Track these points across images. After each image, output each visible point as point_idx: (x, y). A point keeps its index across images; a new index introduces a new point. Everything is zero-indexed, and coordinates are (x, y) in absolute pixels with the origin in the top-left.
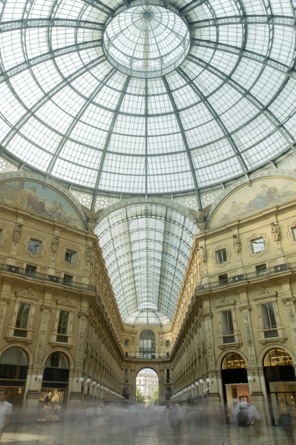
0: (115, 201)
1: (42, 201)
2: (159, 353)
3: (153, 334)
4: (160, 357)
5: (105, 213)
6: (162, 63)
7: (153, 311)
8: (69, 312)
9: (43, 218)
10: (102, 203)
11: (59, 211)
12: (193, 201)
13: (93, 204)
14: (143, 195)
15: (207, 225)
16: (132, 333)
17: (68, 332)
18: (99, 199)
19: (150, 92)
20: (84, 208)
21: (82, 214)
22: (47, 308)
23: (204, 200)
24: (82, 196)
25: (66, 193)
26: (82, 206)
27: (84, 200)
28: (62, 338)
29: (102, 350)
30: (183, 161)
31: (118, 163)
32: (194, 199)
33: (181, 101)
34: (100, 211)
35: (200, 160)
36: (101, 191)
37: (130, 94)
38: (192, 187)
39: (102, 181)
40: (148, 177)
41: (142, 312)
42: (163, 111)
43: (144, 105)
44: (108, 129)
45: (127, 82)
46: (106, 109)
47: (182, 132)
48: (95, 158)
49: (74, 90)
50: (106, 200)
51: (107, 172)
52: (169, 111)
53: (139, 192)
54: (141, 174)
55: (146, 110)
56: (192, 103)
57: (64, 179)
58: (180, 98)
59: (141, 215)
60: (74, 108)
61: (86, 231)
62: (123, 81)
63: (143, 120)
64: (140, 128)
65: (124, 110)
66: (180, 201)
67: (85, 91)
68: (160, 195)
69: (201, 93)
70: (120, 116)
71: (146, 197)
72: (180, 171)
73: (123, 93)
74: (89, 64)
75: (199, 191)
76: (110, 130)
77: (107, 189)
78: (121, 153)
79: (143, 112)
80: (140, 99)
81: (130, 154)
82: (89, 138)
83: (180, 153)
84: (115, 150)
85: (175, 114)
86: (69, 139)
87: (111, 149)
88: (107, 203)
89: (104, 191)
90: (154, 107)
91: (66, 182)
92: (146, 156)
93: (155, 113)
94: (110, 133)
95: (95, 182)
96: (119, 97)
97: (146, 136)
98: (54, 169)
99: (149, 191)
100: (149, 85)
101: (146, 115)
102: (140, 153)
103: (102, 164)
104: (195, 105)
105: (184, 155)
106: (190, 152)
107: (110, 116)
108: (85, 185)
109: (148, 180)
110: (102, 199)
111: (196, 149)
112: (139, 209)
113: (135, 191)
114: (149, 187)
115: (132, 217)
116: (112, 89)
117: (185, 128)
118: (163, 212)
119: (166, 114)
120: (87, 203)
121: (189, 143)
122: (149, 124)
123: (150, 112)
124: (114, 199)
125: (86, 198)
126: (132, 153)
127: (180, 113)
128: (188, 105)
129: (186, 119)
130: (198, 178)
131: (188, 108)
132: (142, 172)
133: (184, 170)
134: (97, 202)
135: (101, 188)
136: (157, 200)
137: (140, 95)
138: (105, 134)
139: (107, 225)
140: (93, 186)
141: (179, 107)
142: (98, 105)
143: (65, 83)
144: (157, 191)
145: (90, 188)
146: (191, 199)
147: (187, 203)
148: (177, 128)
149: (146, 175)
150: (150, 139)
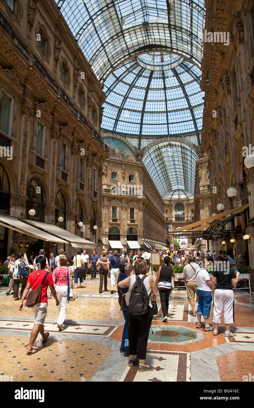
0: (151, 141)
1: (113, 148)
2: (187, 217)
3: (183, 206)
4: (188, 220)
5: (147, 149)
7: (182, 191)
8: (134, 208)
9: (116, 160)
10: (145, 143)
11: (122, 152)
12: (195, 139)
13: (140, 144)
14: (167, 136)
15: (203, 155)
16: (170, 205)
17: (135, 218)
19: (166, 75)
20: (135, 147)
21: (134, 151)
22: (125, 208)
24: (133, 140)
25: (125, 141)
26: (134, 146)
27: (134, 142)
28: (133, 221)
29: (152, 222)
30: (188, 114)
31: (151, 117)
32: (196, 137)
33: (185, 79)
34: (144, 148)
35: (198, 113)
36: (143, 136)
37: (154, 78)
38: (194, 130)
39: (143, 130)
40: (169, 125)
41: (175, 191)
42: (175, 85)
43: (163, 82)
44: (143, 98)
45: (152, 72)
46: (141, 88)
47: (186, 97)
48: (138, 117)
49: (123, 82)
50: (146, 141)
51: (145, 124)
52: (178, 85)
53: (165, 134)
54: (165, 123)
55: (165, 85)
56: (191, 80)
57: (123, 132)
58: (183, 78)
59: (167, 146)
60: (124, 91)
61: (138, 162)
62: (150, 72)
63: (163, 91)
64: (162, 96)
65: (151, 86)
66: (187, 138)
67: (129, 81)
68: (176, 136)
69: (195, 75)
70: (150, 91)
71: (169, 137)
72: (187, 120)
73: (150, 78)
74: (130, 68)
75: (198, 133)
76: (144, 99)
77: (146, 134)
78: (152, 112)
79: (163, 87)
80: (161, 80)
81: (157, 112)
82: (134, 106)
83: (186, 109)
84: (149, 110)
85: (181, 87)
86: (123, 109)
87: (146, 110)
88: (147, 143)
89: (145, 136)
90: (169, 83)
91: (124, 134)
92: (167, 112)
93: (170, 86)
94: (145, 101)
95: (139, 131)
96: (148, 80)
97: (166, 101)
98: (117, 128)
99: (170, 133)
100: (165, 72)
101: (165, 89)
102: (163, 110)
103: (142, 120)
104: (192, 82)
105: (188, 111)
106: (192, 109)
107: (144, 91)
108: (134, 133)
109: (169, 127)
110: (144, 140)
111: (195, 106)
112: (165, 143)
113: (162, 134)
114: (170, 130)
115: (162, 147)
116: (144, 77)
117: (188, 94)
118: (179, 144)
119: (176, 87)
120: (136, 144)
121: (191, 103)
122: (167, 93)
123: (167, 86)
124: (151, 140)
125: (136, 141)
126: (158, 111)
127: (184, 86)
128: (189, 81)
129: (188, 89)
130: (197, 124)
131: (188, 83)
132: (165, 122)
133: (189, 119)
134: (142, 143)
135: (143, 134)
136: (174, 139)
137: (160, 78)
138: (142, 102)
139: (148, 154)
140: (138, 133)
141: (184, 83)
142: (137, 87)
143: (118, 80)
144: (175, 133)
145: (137, 135)
146: (194, 137)
147: (191, 140)
148: (183, 95)
149: (168, 124)
150: (168, 102)
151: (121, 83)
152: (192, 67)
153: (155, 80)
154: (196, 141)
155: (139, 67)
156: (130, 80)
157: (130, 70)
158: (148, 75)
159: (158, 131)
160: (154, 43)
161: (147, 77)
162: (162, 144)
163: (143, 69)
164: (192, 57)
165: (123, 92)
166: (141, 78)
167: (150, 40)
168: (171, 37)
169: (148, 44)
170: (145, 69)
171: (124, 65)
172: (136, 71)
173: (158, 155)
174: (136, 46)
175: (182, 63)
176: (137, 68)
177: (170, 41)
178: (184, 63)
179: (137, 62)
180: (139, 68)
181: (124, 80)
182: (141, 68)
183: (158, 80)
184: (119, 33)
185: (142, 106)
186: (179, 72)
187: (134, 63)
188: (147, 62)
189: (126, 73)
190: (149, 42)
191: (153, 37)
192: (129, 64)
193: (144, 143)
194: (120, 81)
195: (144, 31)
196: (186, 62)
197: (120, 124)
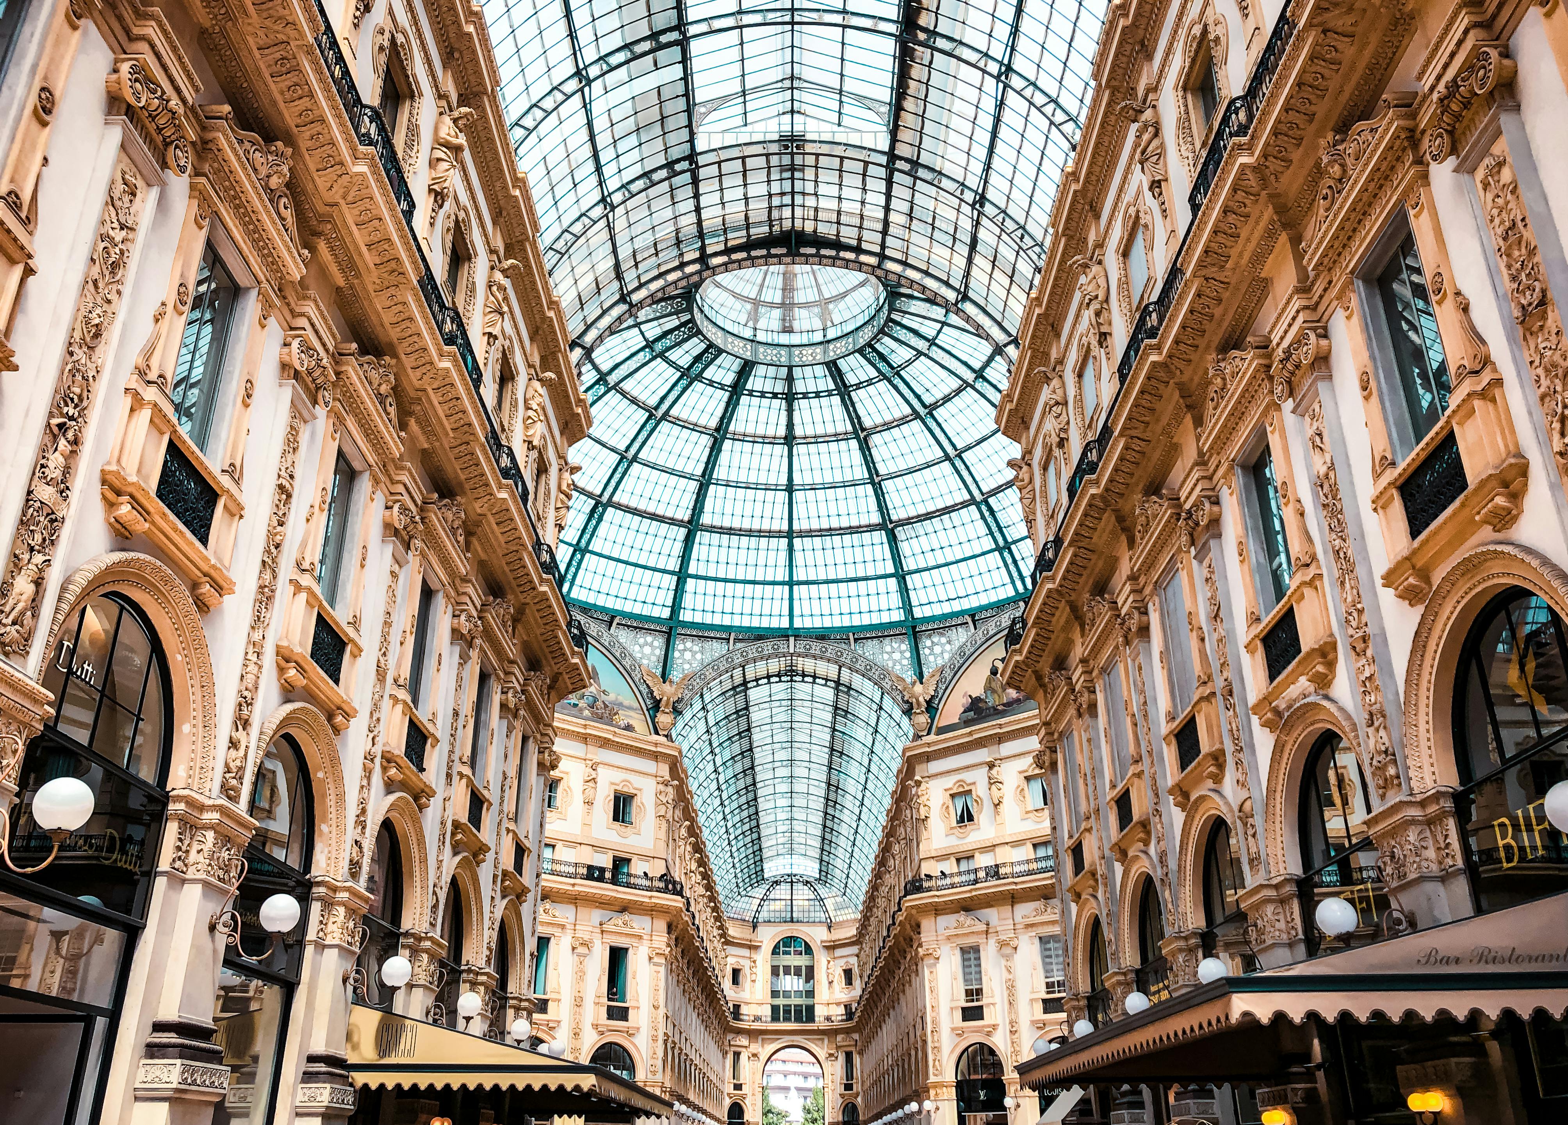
0: (718, 649)
6: (825, 316)
7: (806, 883)
8: (627, 949)
12: (902, 652)
13: (667, 661)
14: (783, 635)
15: (932, 722)
16: (750, 948)
17: (628, 996)
18: (681, 647)
19: (799, 387)
20: (646, 671)
21: (643, 688)
23: (927, 651)
24: (641, 640)
25: (605, 641)
26: (642, 667)
27: (645, 651)
28: (618, 1012)
30: (878, 548)
32: (904, 647)
33: (872, 409)
34: (687, 678)
35: (917, 550)
36: (685, 624)
37: (751, 393)
38: (898, 616)
39: (688, 600)
40: (795, 588)
41: (777, 883)
42: (831, 430)
43: (784, 414)
44: (699, 471)
45: (746, 368)
46: (694, 427)
47: (875, 480)
48: (668, 543)
49: (624, 394)
50: (696, 648)
51: (697, 577)
52: (842, 430)
53: (775, 624)
54: (779, 578)
55: (790, 425)
56: (898, 415)
57: (600, 603)
58: (868, 402)
59: (779, 675)
60: (623, 431)
61: (655, 738)
62: (737, 365)
63: (781, 450)
64: (775, 467)
65: (737, 426)
66: (870, 649)
67: (648, 392)
68: (822, 636)
69: (918, 397)
70: (727, 444)
71: (792, 639)
72: (871, 573)
73: (737, 390)
74: (658, 339)
75: (914, 628)
76: (703, 475)
77: (698, 619)
78: (730, 531)
79: (782, 432)
80: (776, 403)
81: (750, 533)
82: (656, 497)
83: (871, 528)
84: (717, 523)
85: (857, 437)
86: (610, 503)
87: (706, 519)
88: (699, 656)
89: (693, 625)
90: (807, 419)
91: (603, 610)
92: (790, 535)
93: (810, 432)
94: (705, 482)
95: (669, 602)
96: (725, 399)
97: (790, 488)
98: (578, 581)
99: (797, 624)
100: (797, 372)
101: (789, 439)
102: (775, 527)
103: (685, 558)
104: (903, 421)
105: (880, 537)
106: (892, 530)
107: (705, 441)
108: (646, 611)
109: (796, 595)
110: (689, 644)
111: (908, 522)
112: (774, 666)
113: (765, 624)
114: (797, 611)
115: (757, 680)
116: (711, 383)
117: (882, 470)
118: (832, 671)
119: (838, 437)
120: (654, 659)
121: (890, 506)
122: (795, 459)
123: (798, 431)
124: (716, 644)
125: (651, 645)
126: (756, 526)
127: (869, 435)
128: (888, 418)
129: (883, 449)
130: (912, 594)
131: (888, 426)
132: (782, 574)
133: (881, 572)
134: (677, 654)
135: (686, 616)
136: (816, 647)
137: (775, 395)
138: (693, 486)
139: (698, 706)
140: (666, 613)
141: (868, 423)
142: (676, 422)
143: (606, 383)
144: (818, 624)
145: (658, 620)
146: (895, 645)
147: (886, 656)
148: (861, 472)
149: (791, 583)
150: (798, 496)
151: (613, 398)
152: (909, 362)
153: (755, 401)
154: (905, 662)
155: (695, 340)
156: (652, 388)
157: (659, 347)
158: (729, 378)
159: (747, 610)
160: (809, 227)
161: (722, 387)
162: (761, 668)
163: (712, 352)
164: (965, 298)
165: (618, 436)
166: (698, 386)
167: (798, 212)
168: (887, 209)
169: (787, 225)
170: (720, 351)
171: (637, 325)
172: (683, 355)
173: (737, 712)
174: (737, 229)
175: (869, 345)
176: (687, 346)
177: (879, 227)
178: (877, 346)
179: (692, 320)
180: (695, 346)
181: (626, 386)
182: (703, 346)
183: (765, 402)
184: (678, 161)
185: (689, 500)
186: (851, 379)
187: (676, 323)
188: (729, 327)
189: (642, 357)
190: (793, 218)
191: (811, 202)
192: (655, 323)
193: (688, 655)
194: (614, 387)
195: (781, 172)
196: (886, 340)
197: (592, 568)
